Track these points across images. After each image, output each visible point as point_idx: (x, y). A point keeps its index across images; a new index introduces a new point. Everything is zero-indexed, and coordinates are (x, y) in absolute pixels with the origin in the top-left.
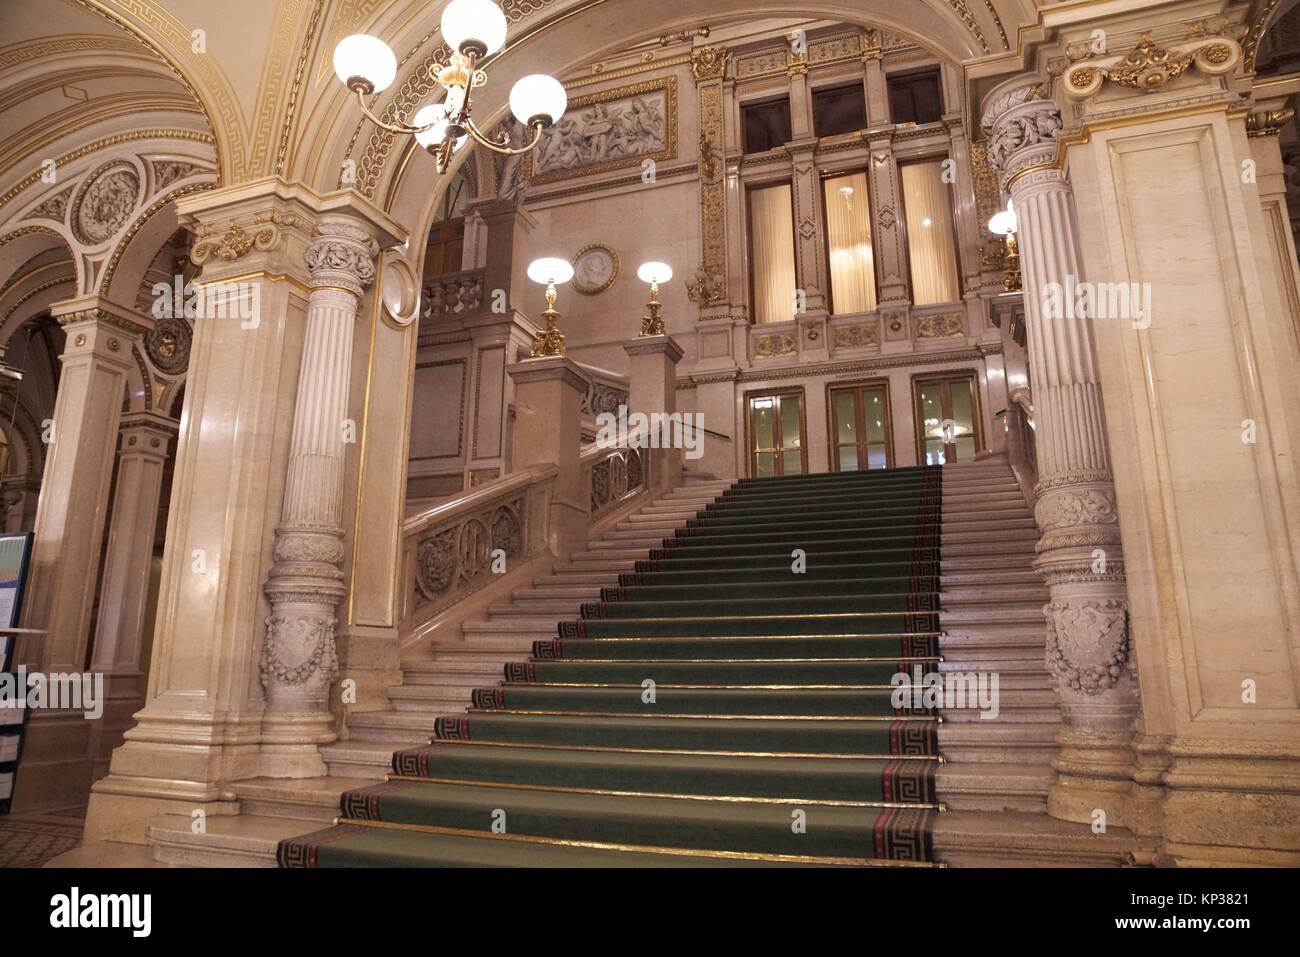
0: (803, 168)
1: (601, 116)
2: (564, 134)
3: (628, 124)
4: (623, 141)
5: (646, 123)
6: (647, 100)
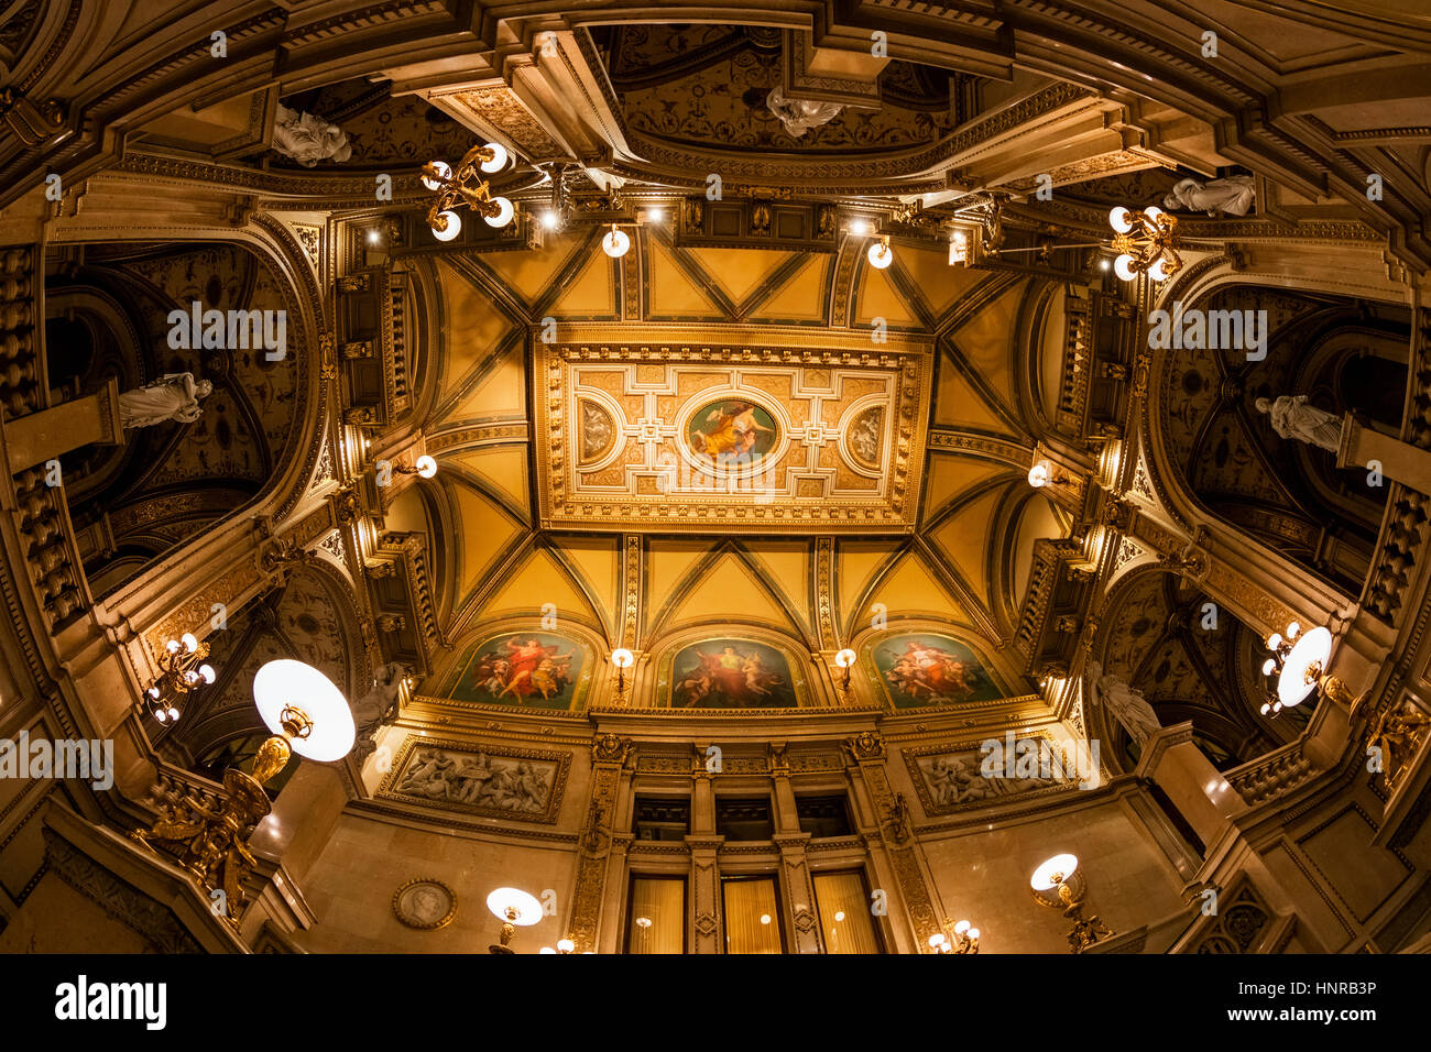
0: (704, 863)
1: (483, 764)
2: (439, 768)
3: (509, 780)
4: (499, 793)
5: (529, 787)
6: (536, 767)
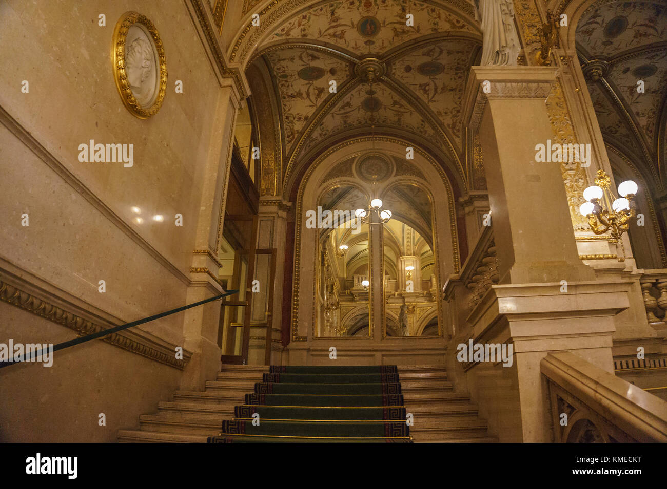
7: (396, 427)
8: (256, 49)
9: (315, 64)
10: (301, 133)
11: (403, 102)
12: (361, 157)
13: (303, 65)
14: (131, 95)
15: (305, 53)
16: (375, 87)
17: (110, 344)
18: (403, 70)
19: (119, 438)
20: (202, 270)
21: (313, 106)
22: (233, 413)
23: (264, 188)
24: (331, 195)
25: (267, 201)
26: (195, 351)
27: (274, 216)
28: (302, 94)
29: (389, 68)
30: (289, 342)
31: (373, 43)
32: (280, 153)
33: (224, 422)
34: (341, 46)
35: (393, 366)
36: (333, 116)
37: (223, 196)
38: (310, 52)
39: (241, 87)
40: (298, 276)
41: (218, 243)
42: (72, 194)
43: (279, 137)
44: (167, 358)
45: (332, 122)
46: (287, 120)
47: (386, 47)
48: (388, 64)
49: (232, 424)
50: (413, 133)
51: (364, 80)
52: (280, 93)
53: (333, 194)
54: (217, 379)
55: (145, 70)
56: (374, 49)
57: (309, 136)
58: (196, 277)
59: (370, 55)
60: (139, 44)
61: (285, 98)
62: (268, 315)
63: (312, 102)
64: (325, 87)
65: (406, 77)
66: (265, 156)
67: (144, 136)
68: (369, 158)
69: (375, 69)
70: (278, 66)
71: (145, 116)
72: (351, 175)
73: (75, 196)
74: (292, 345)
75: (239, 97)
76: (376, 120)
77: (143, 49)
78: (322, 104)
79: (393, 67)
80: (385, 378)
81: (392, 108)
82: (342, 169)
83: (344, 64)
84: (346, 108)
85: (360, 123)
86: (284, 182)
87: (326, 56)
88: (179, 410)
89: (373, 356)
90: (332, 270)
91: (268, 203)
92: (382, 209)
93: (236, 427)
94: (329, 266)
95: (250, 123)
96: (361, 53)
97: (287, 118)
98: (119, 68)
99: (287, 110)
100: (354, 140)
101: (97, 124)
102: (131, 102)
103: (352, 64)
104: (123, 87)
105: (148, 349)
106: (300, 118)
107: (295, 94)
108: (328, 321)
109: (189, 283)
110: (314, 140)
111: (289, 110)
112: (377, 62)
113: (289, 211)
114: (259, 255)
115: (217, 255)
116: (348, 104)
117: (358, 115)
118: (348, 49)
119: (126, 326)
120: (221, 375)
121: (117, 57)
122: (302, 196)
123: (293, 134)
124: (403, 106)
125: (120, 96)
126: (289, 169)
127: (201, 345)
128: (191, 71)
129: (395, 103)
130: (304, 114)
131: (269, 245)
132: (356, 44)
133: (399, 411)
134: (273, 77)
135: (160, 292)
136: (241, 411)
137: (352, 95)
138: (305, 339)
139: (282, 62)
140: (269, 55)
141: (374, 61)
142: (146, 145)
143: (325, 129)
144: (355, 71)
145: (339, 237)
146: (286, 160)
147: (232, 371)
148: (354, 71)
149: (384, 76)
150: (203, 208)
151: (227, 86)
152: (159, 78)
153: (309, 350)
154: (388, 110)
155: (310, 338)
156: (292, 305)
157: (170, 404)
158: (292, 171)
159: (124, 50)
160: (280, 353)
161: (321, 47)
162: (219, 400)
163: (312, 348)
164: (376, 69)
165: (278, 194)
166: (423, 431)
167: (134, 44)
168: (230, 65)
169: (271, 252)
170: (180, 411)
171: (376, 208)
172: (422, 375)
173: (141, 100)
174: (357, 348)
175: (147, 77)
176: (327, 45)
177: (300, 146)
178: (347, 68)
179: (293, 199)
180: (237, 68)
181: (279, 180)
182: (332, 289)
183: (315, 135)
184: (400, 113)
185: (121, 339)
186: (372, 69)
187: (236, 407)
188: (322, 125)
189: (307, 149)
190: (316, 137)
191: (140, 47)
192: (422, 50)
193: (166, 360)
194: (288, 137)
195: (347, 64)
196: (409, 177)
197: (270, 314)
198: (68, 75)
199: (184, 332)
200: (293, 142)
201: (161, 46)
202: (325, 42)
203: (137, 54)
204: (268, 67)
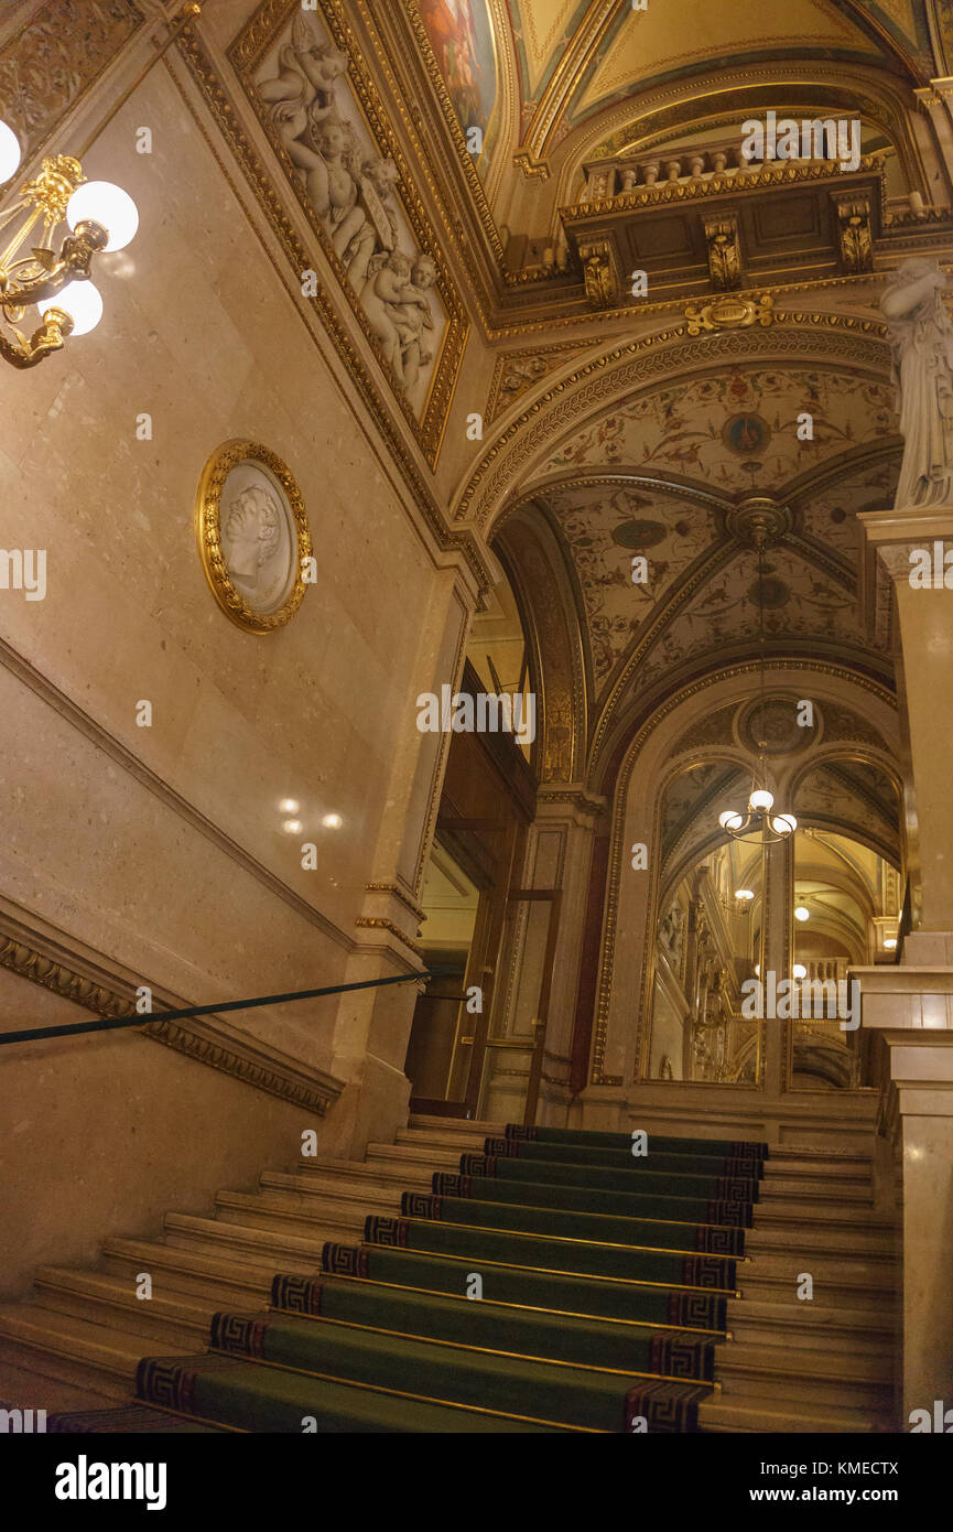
7: (709, 1266)
8: (514, 492)
9: (641, 515)
10: (626, 656)
11: (836, 587)
12: (752, 701)
13: (620, 518)
14: (231, 592)
15: (621, 495)
16: (771, 557)
17: (166, 1045)
18: (827, 519)
19: (166, 1228)
20: (380, 924)
21: (647, 600)
22: (397, 1207)
23: (548, 767)
24: (700, 781)
25: (553, 793)
26: (351, 1080)
27: (567, 825)
28: (624, 577)
29: (798, 515)
30: (586, 1085)
31: (760, 466)
32: (581, 697)
33: (369, 1219)
34: (693, 476)
35: (759, 1145)
36: (691, 621)
37: (437, 780)
38: (633, 492)
39: (479, 568)
40: (611, 948)
41: (420, 873)
42: (109, 768)
43: (580, 665)
44: (288, 1088)
45: (689, 632)
46: (595, 630)
47: (786, 473)
48: (796, 507)
49: (384, 1224)
50: (863, 650)
51: (747, 544)
52: (580, 576)
53: (703, 781)
54: (396, 1142)
55: (265, 544)
56: (763, 479)
57: (642, 660)
58: (366, 936)
59: (755, 492)
60: (253, 498)
61: (590, 586)
62: (538, 1026)
63: (646, 593)
64: (669, 561)
65: (835, 534)
66: (551, 701)
67: (262, 666)
68: (767, 705)
69: (768, 520)
70: (570, 521)
71: (264, 629)
72: (730, 741)
73: (114, 771)
74: (591, 1091)
75: (475, 588)
76: (782, 625)
77: (261, 506)
78: (664, 596)
79: (807, 513)
80: (734, 1168)
81: (815, 599)
82: (713, 728)
83: (704, 512)
84: (715, 601)
85: (748, 631)
86: (591, 756)
87: (665, 498)
88: (299, 1192)
89: (762, 1126)
90: (716, 941)
91: (556, 797)
92: (774, 813)
93: (391, 1231)
94: (706, 933)
95: (522, 637)
96: (738, 489)
97: (596, 625)
98: (209, 543)
99: (595, 609)
100: (736, 669)
101: (163, 645)
102: (235, 603)
103: (721, 513)
104: (217, 577)
105: (245, 1064)
106: (621, 626)
107: (610, 576)
108: (701, 1052)
109: (353, 947)
110: (652, 669)
111: (599, 609)
112: (772, 505)
113: (600, 813)
114: (534, 903)
115: (415, 896)
116: (720, 594)
117: (742, 616)
118: (709, 482)
119: (193, 1012)
120: (405, 1134)
121: (206, 523)
122: (626, 785)
123: (608, 658)
124: (834, 594)
125: (213, 594)
126: (602, 728)
127: (364, 1069)
128: (368, 541)
129: (818, 588)
130: (631, 618)
131: (553, 883)
132: (723, 471)
133: (729, 1234)
134: (563, 545)
135: (286, 958)
136: (414, 1203)
137: (727, 575)
138: (618, 1081)
139: (576, 513)
140: (550, 500)
141: (766, 504)
142: (266, 681)
143: (674, 646)
144: (728, 526)
145: (739, 872)
146: (595, 710)
147: (431, 1128)
148: (725, 527)
149: (789, 532)
150: (390, 804)
151: (451, 567)
152: (296, 558)
153: (624, 1105)
154: (804, 603)
155: (628, 1079)
156: (596, 1008)
157: (284, 1178)
158: (609, 732)
159: (218, 512)
160: (565, 1107)
161: (653, 480)
162: (383, 1180)
163: (630, 1101)
164: (770, 520)
165: (577, 779)
166: (764, 1282)
167: (244, 497)
168: (454, 527)
169: (552, 896)
170: (302, 1193)
171: (761, 809)
172: (815, 1167)
173: (255, 598)
174: (727, 1108)
175: (269, 557)
176: (665, 476)
177: (622, 681)
178: (712, 521)
179: (608, 790)
180: (469, 531)
181: (579, 751)
182: (717, 982)
183: (655, 658)
184: (829, 610)
185: (189, 1038)
186: (761, 520)
187: (405, 1196)
188: (668, 637)
189: (640, 688)
190: (658, 663)
191: (253, 503)
192: (861, 475)
193: (286, 1091)
194: (599, 663)
195: (710, 513)
196: (851, 744)
197: (540, 1023)
198: (108, 558)
199: (334, 1042)
200: (608, 674)
201: (298, 498)
202: (660, 471)
203: (249, 515)
204: (552, 527)
